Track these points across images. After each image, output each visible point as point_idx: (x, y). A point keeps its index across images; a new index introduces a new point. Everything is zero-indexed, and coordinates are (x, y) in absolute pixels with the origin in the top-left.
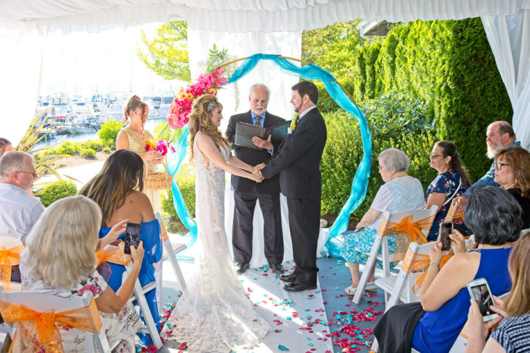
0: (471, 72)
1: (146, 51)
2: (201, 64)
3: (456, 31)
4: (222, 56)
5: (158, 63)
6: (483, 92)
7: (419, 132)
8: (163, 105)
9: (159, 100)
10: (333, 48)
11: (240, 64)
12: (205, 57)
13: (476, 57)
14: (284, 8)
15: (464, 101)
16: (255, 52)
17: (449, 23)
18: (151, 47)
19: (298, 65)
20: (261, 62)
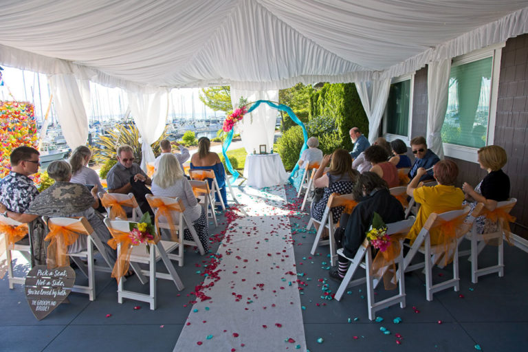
0: (352, 106)
1: (204, 96)
2: (236, 105)
3: (345, 89)
4: (245, 101)
5: (210, 102)
6: (357, 115)
7: (331, 133)
8: (211, 124)
9: (209, 121)
10: (301, 93)
11: (253, 105)
12: (238, 102)
13: (354, 99)
14: (270, 81)
15: (349, 119)
16: (258, 100)
17: (343, 85)
18: (207, 94)
19: (277, 105)
20: (261, 103)
